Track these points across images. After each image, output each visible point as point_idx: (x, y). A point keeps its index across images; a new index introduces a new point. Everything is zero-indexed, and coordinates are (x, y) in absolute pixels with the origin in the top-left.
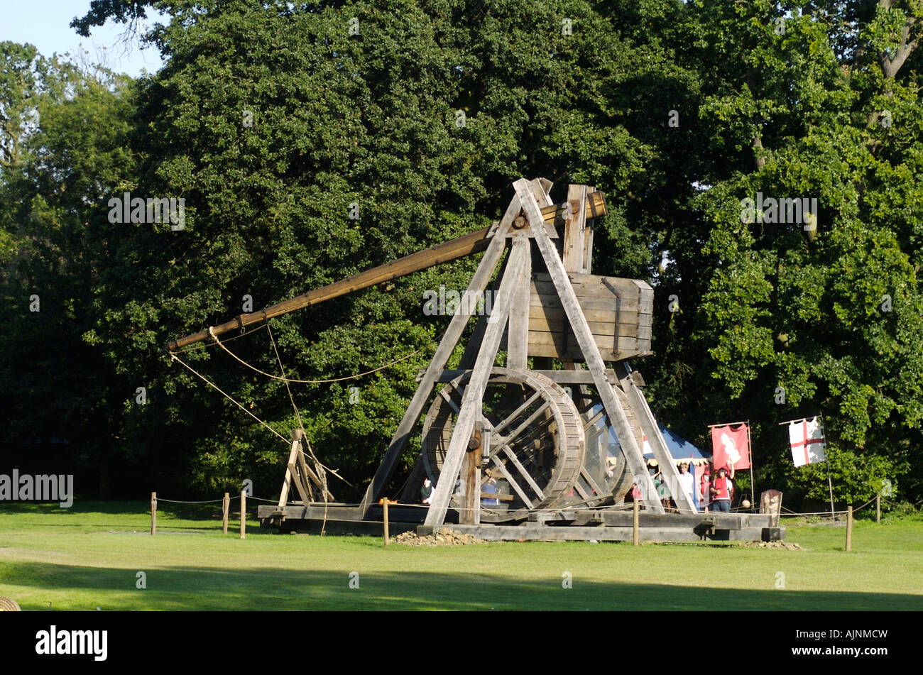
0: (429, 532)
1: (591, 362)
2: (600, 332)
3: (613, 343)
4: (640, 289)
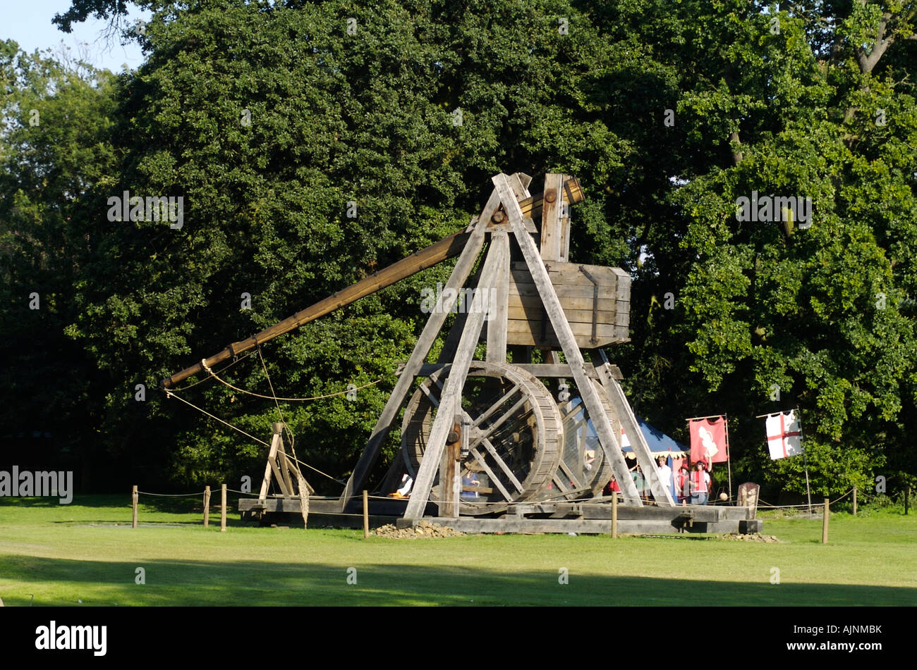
0: (409, 525)
2: (579, 319)
3: (591, 331)
4: (617, 276)
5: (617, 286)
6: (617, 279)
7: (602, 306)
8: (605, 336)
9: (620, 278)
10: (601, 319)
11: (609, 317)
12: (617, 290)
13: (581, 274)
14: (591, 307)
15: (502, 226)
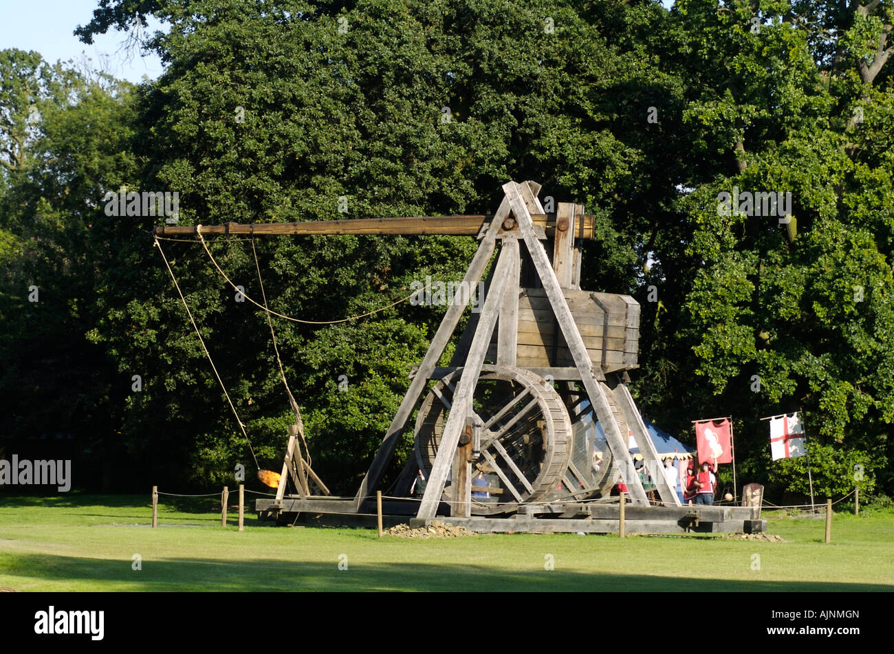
0: (422, 524)
1: (578, 360)
2: (589, 346)
3: (601, 357)
4: (627, 304)
5: (626, 314)
6: (627, 307)
7: (612, 333)
8: (615, 363)
9: (629, 306)
10: (611, 345)
11: (618, 344)
12: (626, 318)
13: (591, 302)
14: (601, 334)
15: (512, 233)
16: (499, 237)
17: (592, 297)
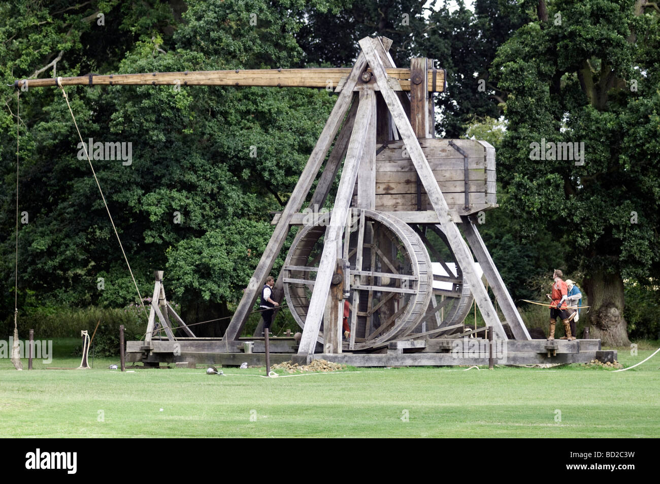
0: (303, 361)
1: (436, 204)
2: (452, 189)
3: (464, 200)
4: (485, 148)
5: (485, 157)
6: (485, 150)
7: (473, 176)
8: (478, 203)
9: (487, 149)
10: (473, 188)
11: (480, 186)
12: (485, 160)
13: (450, 148)
14: (462, 177)
15: (369, 86)
16: (356, 89)
17: (451, 144)
